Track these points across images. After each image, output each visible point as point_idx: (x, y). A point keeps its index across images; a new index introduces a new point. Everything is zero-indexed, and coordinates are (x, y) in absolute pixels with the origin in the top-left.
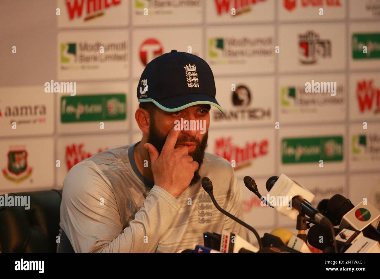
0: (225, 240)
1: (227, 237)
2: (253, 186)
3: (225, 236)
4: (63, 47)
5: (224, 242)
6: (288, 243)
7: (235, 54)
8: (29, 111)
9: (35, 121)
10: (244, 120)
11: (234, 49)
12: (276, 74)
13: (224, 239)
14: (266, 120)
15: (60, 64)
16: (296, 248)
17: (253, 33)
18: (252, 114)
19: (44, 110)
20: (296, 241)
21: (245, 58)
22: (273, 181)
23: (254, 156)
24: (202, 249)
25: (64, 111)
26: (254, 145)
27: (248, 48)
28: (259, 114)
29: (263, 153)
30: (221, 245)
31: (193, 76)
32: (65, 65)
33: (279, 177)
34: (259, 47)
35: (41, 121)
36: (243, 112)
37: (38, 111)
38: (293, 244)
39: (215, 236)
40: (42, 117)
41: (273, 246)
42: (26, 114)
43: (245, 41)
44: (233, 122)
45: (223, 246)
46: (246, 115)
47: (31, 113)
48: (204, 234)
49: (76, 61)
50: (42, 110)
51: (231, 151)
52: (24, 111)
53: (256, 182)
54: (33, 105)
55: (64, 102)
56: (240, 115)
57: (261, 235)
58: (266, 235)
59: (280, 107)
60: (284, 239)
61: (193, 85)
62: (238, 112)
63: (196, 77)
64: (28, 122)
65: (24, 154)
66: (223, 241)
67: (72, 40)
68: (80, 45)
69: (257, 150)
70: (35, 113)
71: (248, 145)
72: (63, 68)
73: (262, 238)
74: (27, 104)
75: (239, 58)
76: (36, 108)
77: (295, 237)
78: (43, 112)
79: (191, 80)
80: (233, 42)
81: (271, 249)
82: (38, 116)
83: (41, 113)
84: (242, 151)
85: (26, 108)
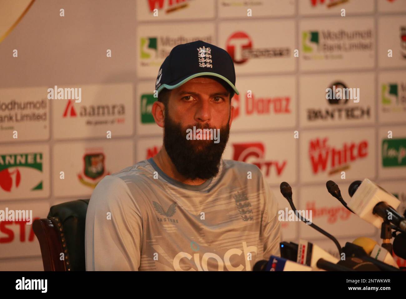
0: (302, 250)
1: (304, 247)
2: (336, 191)
3: (302, 247)
4: (143, 41)
5: (302, 252)
6: (371, 253)
7: (331, 48)
8: (106, 110)
9: (113, 122)
10: (341, 120)
11: (330, 42)
12: (376, 69)
13: (301, 248)
14: (365, 120)
15: (140, 60)
16: (380, 258)
17: (350, 26)
18: (350, 113)
19: (122, 110)
20: (380, 250)
21: (342, 53)
22: (356, 186)
23: (353, 158)
24: (276, 259)
25: (144, 110)
26: (353, 147)
27: (346, 42)
28: (357, 113)
29: (362, 155)
30: (299, 255)
31: (206, 57)
32: (146, 61)
33: (362, 182)
34: (357, 41)
35: (119, 121)
36: (340, 111)
37: (116, 110)
38: (376, 254)
39: (292, 246)
40: (121, 117)
41: (356, 256)
42: (103, 114)
43: (342, 34)
44: (329, 122)
45: (300, 257)
46: (344, 114)
47: (109, 113)
48: (281, 244)
49: (157, 56)
50: (121, 109)
51: (327, 153)
52: (101, 110)
53: (339, 187)
54: (110, 104)
55: (145, 101)
56: (336, 114)
57: (343, 245)
58: (348, 244)
59: (381, 105)
60: (367, 249)
61: (206, 66)
62: (334, 111)
63: (210, 58)
64: (106, 122)
65: (101, 157)
66: (300, 252)
67: (153, 34)
68: (162, 39)
69: (355, 152)
70: (113, 113)
71: (345, 146)
72: (143, 64)
73: (343, 248)
74: (104, 103)
75: (336, 53)
76: (114, 107)
77: (378, 247)
78: (121, 112)
79: (203, 60)
80: (329, 35)
81: (352, 259)
82: (117, 116)
83: (119, 113)
84: (339, 153)
85: (103, 108)
